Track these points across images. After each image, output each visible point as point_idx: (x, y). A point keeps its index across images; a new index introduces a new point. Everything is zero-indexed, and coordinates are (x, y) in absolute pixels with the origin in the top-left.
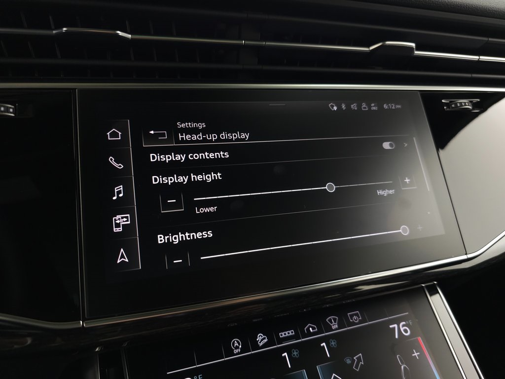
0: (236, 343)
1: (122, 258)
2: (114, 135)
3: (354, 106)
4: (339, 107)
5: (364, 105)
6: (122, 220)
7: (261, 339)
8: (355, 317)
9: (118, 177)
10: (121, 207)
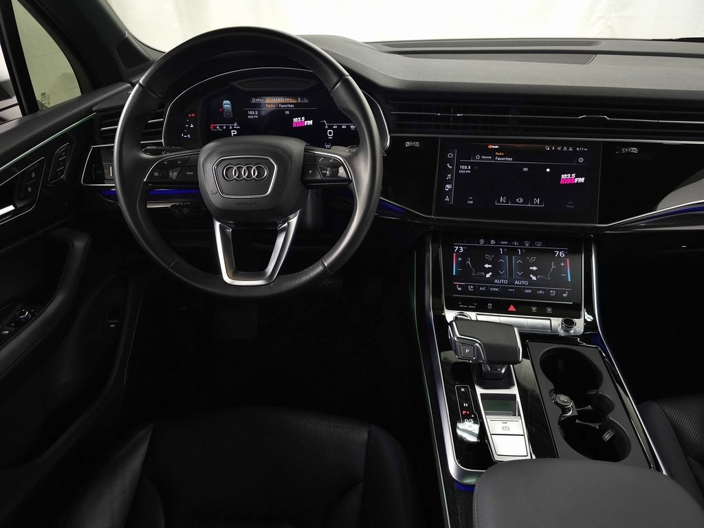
0: (482, 241)
1: (447, 199)
2: (450, 155)
3: (559, 149)
4: (551, 148)
5: (565, 148)
6: (448, 187)
7: (493, 242)
8: (539, 245)
9: (449, 171)
10: (449, 182)
